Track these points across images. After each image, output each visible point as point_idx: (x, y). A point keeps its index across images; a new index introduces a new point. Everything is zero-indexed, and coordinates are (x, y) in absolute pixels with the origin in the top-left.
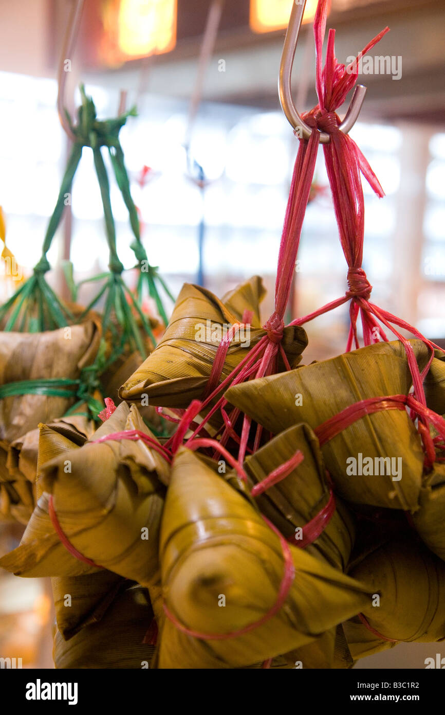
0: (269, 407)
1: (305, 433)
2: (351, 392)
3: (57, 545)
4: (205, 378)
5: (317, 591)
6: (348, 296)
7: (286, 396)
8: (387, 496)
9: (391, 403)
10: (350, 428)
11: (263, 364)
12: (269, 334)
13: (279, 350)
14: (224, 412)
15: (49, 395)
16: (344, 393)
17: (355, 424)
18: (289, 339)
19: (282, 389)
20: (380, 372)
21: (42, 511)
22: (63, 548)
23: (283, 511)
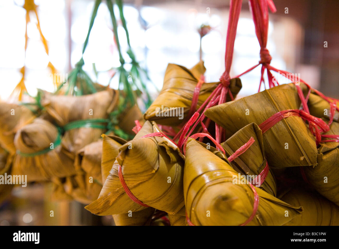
0: (229, 118)
1: (254, 128)
2: (274, 107)
3: (123, 194)
4: (188, 108)
5: (271, 208)
6: (260, 63)
7: (239, 112)
8: (299, 160)
9: (294, 113)
10: (275, 126)
11: (222, 97)
12: (223, 82)
13: (228, 91)
14: (202, 123)
15: (94, 128)
16: (270, 108)
17: (278, 124)
18: (233, 85)
19: (236, 108)
20: (286, 97)
21: (114, 176)
22: (126, 196)
23: (244, 170)
